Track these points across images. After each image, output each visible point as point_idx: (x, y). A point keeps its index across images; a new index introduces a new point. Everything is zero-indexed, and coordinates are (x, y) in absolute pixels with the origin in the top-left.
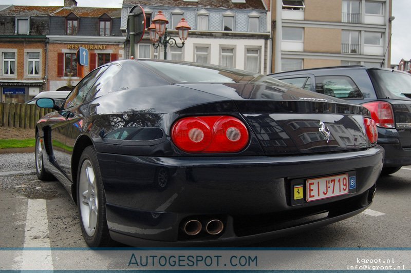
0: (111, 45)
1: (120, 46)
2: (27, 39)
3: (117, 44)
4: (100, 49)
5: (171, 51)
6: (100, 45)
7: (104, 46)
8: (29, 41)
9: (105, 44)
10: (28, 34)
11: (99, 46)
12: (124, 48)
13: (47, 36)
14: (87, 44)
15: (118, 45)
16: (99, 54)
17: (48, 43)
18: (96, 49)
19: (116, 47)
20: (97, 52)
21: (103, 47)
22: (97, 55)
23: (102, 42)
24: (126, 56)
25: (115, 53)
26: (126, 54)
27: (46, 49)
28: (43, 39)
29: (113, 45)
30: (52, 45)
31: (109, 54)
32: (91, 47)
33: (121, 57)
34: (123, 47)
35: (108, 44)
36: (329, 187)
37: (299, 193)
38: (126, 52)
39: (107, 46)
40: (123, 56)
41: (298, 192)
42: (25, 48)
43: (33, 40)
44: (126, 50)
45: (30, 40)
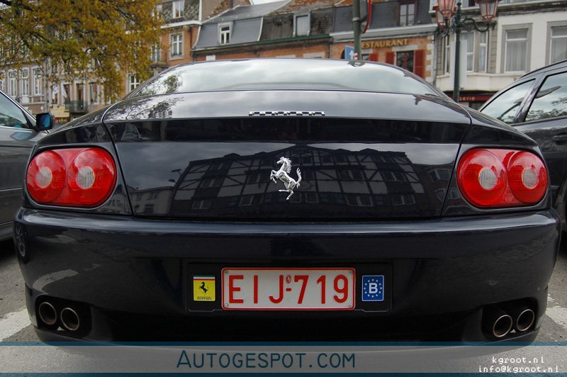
0: (416, 37)
1: (429, 38)
2: (307, 42)
3: (424, 35)
4: (400, 45)
5: (508, 38)
6: (400, 39)
7: (406, 40)
8: (308, 44)
9: (407, 38)
10: (308, 35)
11: (398, 41)
12: (434, 40)
13: (331, 35)
14: (382, 40)
15: (426, 37)
16: (398, 53)
17: (332, 43)
18: (394, 46)
19: (423, 40)
20: (395, 50)
21: (404, 42)
22: (395, 54)
23: (403, 35)
24: (438, 51)
25: (421, 48)
26: (437, 49)
27: (329, 53)
28: (326, 39)
29: (419, 37)
30: (337, 45)
31: (413, 51)
32: (388, 44)
33: (430, 53)
34: (433, 38)
35: (411, 38)
36: (289, 290)
37: (205, 290)
38: (438, 46)
39: (410, 40)
40: (433, 52)
41: (202, 287)
42: (305, 52)
43: (314, 41)
44: (438, 43)
45: (310, 41)
